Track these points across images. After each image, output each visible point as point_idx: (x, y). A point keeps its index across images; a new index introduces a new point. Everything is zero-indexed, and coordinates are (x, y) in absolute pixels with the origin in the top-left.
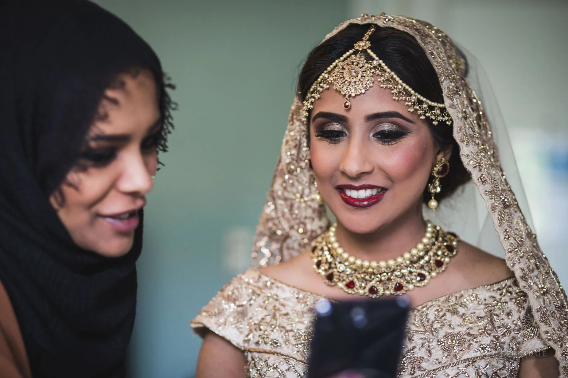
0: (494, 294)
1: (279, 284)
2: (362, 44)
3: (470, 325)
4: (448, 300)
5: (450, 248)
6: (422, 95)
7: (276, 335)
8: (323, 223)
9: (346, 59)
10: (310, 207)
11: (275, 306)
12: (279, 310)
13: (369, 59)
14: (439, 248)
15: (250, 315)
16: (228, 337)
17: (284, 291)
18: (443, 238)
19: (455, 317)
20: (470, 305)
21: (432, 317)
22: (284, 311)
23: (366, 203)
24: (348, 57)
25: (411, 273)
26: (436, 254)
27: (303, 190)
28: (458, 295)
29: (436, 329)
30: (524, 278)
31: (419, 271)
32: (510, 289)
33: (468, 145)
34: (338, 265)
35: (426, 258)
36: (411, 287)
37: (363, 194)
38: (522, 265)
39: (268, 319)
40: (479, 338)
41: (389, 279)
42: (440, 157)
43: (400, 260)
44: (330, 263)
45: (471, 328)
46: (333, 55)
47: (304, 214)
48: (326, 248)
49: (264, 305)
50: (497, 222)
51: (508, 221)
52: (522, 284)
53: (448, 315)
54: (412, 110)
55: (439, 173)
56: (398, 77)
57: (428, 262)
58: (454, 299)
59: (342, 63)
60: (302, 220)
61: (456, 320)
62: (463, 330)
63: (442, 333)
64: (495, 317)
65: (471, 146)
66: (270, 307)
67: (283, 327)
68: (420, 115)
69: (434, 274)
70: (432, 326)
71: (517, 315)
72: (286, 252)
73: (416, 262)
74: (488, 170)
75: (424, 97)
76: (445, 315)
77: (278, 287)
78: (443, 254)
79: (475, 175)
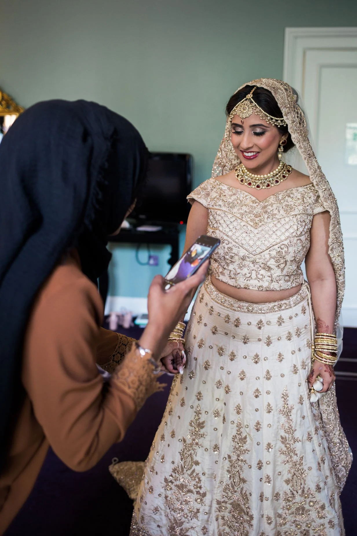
0: (304, 190)
1: (223, 184)
2: (249, 95)
3: (295, 202)
4: (286, 192)
5: (289, 171)
6: (272, 116)
7: (220, 203)
8: (239, 161)
9: (242, 102)
10: (234, 155)
11: (221, 192)
12: (222, 194)
13: (251, 102)
14: (284, 171)
15: (211, 195)
16: (202, 202)
17: (224, 187)
18: (286, 167)
19: (289, 198)
20: (295, 194)
21: (280, 198)
22: (224, 194)
23: (252, 157)
24: (244, 101)
25: (273, 180)
26: (283, 173)
27: (231, 148)
28: (291, 190)
29: (281, 203)
30: (317, 185)
31: (276, 179)
32: (311, 188)
33: (294, 134)
34: (245, 176)
35: (279, 174)
36: (273, 185)
37: (250, 154)
38: (316, 180)
39: (218, 197)
40: (298, 207)
41: (264, 182)
42: (283, 137)
43: (269, 175)
44: (242, 176)
45: (295, 203)
46: (239, 100)
47: (231, 158)
48: (241, 170)
49: (217, 191)
50: (306, 164)
51: (311, 163)
52: (316, 187)
53: (287, 197)
54: (268, 123)
55: (283, 143)
57: (280, 176)
58: (289, 191)
59: (241, 104)
60: (231, 160)
61: (290, 199)
62: (292, 203)
63: (284, 204)
64: (305, 199)
65: (296, 134)
66: (219, 193)
67: (224, 200)
68: (272, 124)
69: (282, 181)
70: (280, 201)
71: (313, 198)
72: (224, 172)
73: (275, 176)
74: (302, 143)
75: (273, 116)
76: (285, 197)
77: (222, 185)
78: (286, 173)
79: (297, 145)
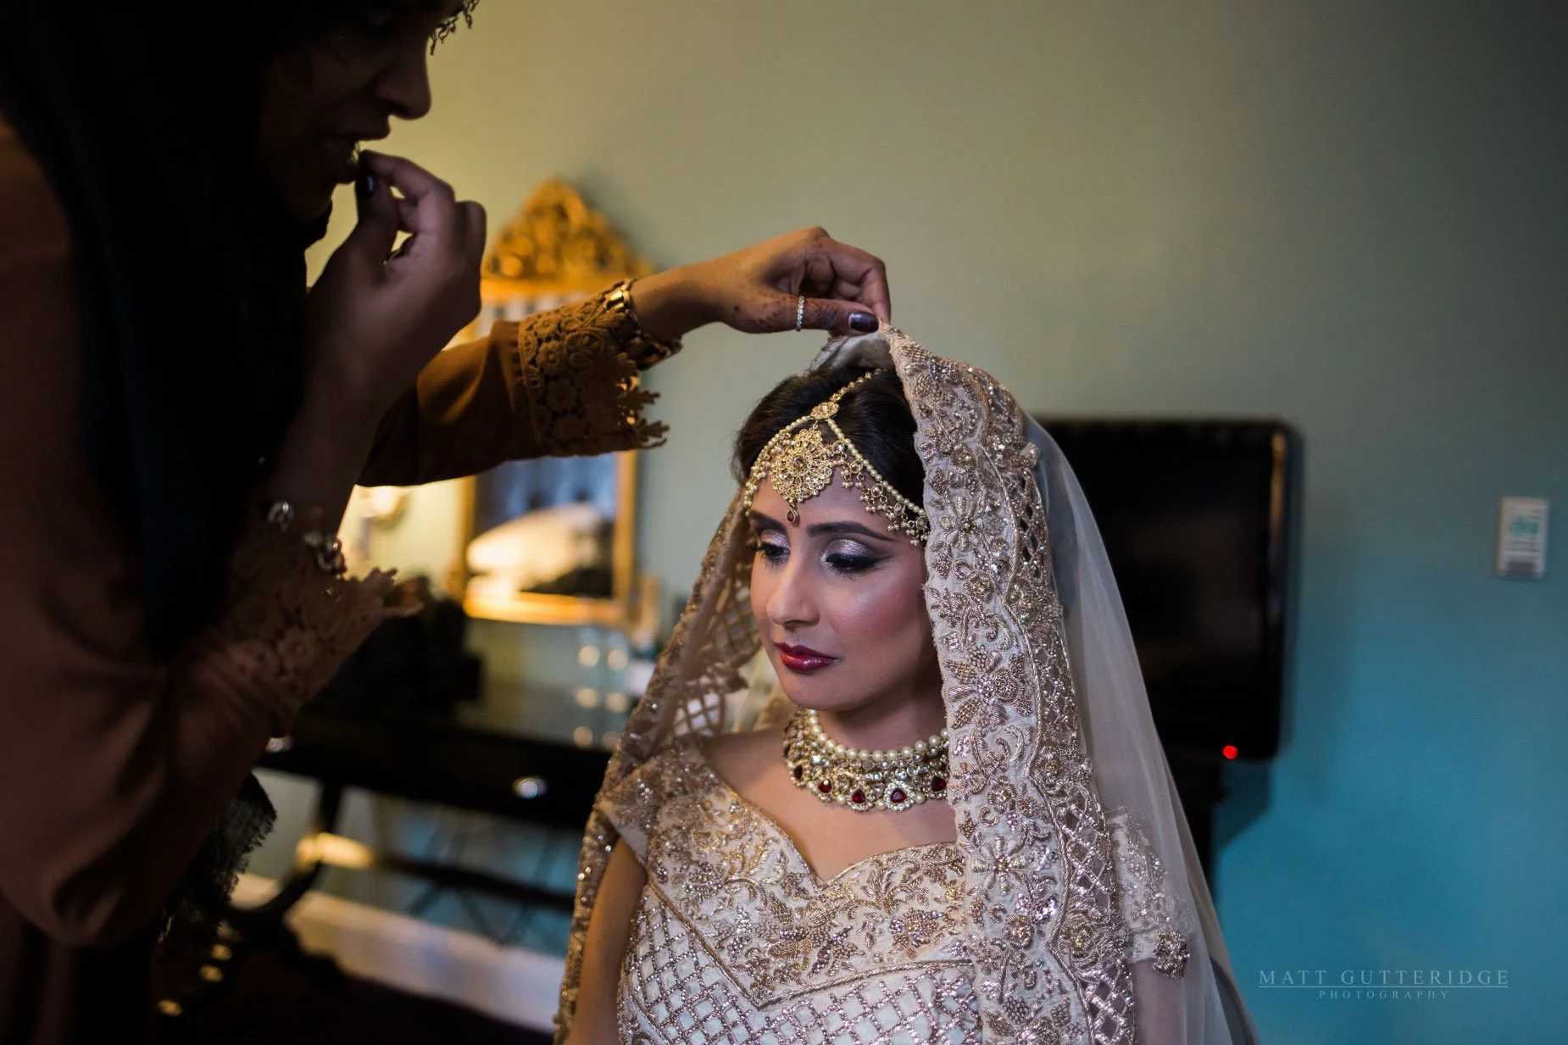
2: (825, 406)
3: (955, 903)
7: (670, 861)
9: (793, 433)
12: (700, 824)
19: (936, 884)
21: (896, 880)
22: (706, 830)
24: (797, 430)
29: (895, 901)
34: (812, 754)
39: (675, 833)
41: (884, 782)
44: (800, 749)
45: (953, 908)
53: (926, 879)
54: (894, 527)
56: (870, 464)
61: (935, 890)
62: (941, 908)
63: (904, 910)
66: (690, 816)
67: (689, 854)
69: (919, 798)
70: (891, 896)
